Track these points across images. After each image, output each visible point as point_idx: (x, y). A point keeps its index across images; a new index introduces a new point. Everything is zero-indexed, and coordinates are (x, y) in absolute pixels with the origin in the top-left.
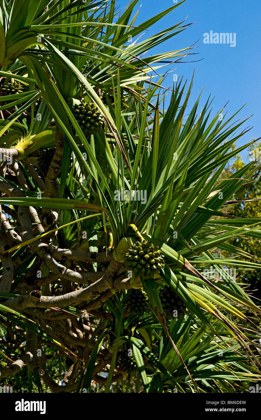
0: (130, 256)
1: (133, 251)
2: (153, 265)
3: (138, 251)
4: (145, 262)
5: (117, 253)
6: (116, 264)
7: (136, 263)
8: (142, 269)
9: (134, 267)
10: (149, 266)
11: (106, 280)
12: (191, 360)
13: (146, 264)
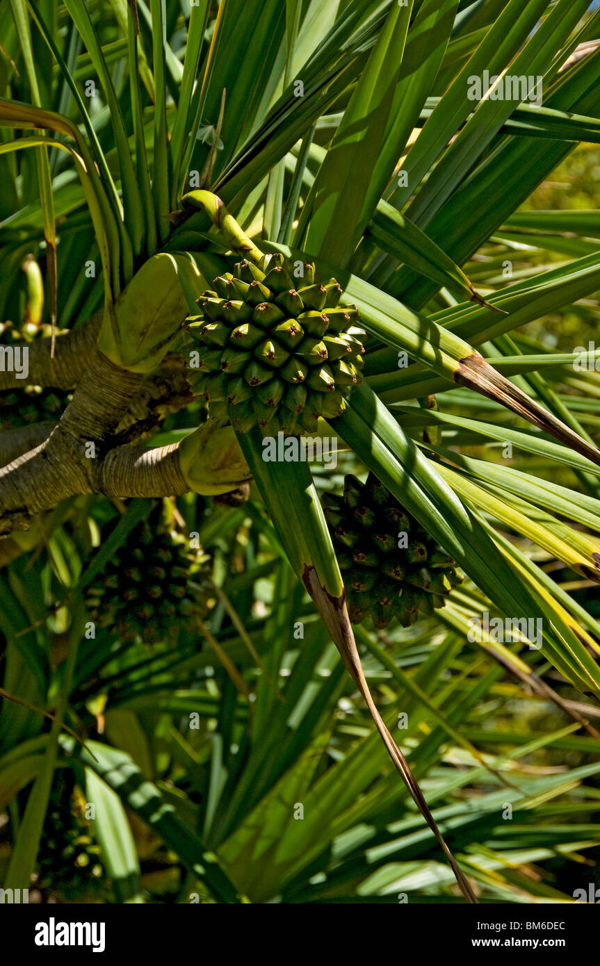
0: (211, 327)
1: (230, 305)
2: (318, 367)
3: (251, 304)
4: (284, 356)
5: (123, 328)
6: (115, 379)
7: (242, 358)
8: (267, 384)
9: (231, 377)
10: (301, 373)
11: (67, 452)
12: (344, 843)
13: (286, 363)
